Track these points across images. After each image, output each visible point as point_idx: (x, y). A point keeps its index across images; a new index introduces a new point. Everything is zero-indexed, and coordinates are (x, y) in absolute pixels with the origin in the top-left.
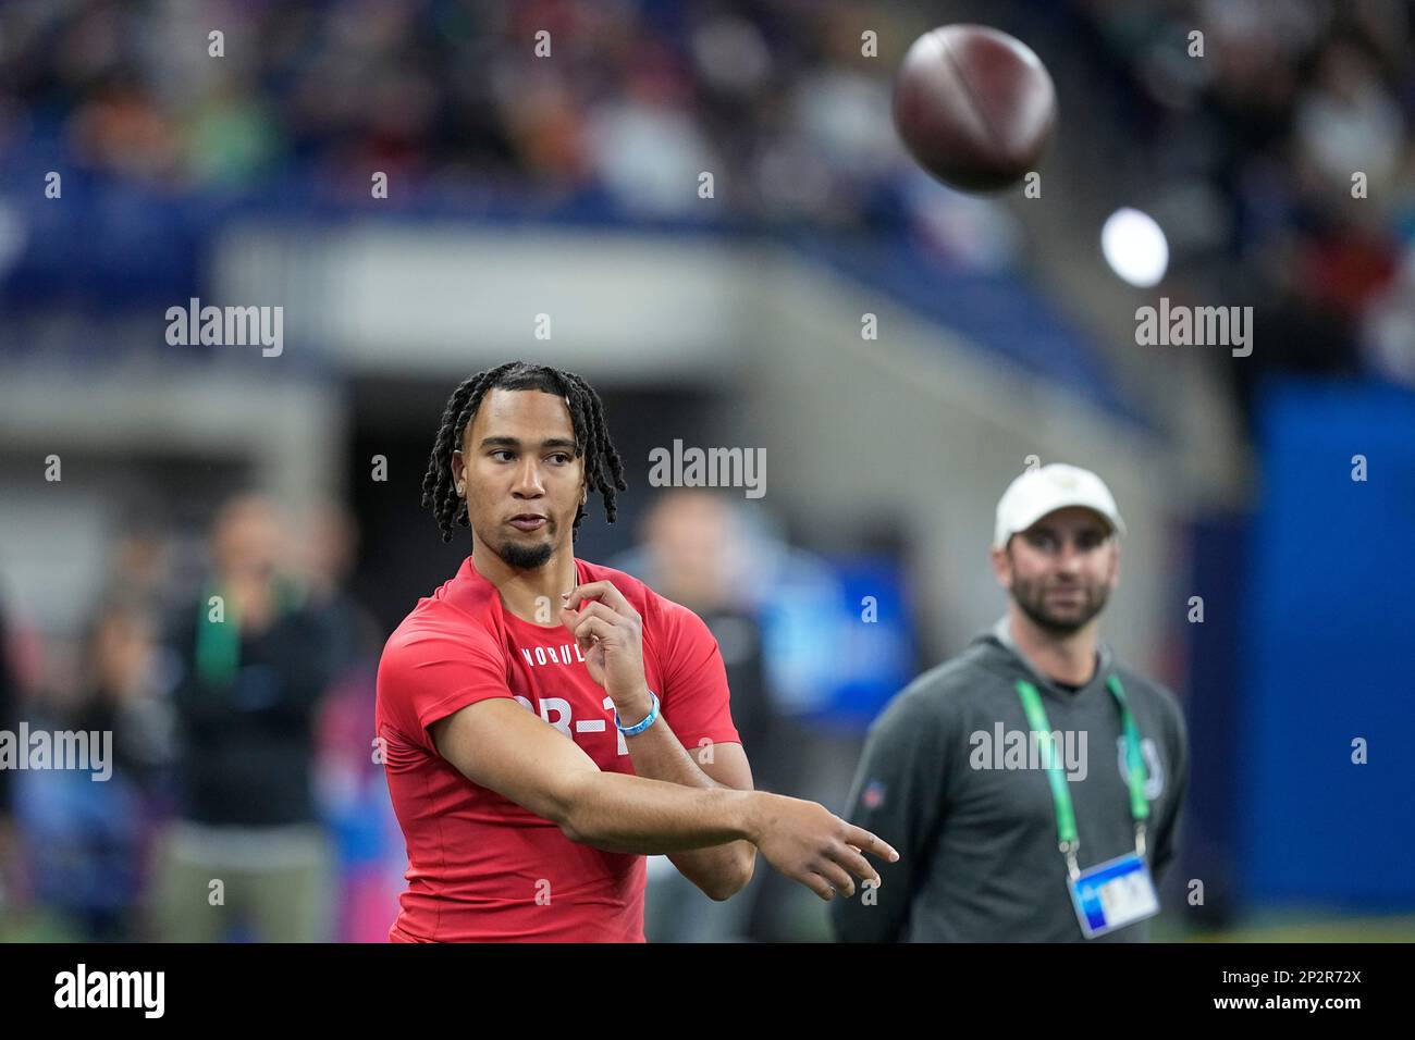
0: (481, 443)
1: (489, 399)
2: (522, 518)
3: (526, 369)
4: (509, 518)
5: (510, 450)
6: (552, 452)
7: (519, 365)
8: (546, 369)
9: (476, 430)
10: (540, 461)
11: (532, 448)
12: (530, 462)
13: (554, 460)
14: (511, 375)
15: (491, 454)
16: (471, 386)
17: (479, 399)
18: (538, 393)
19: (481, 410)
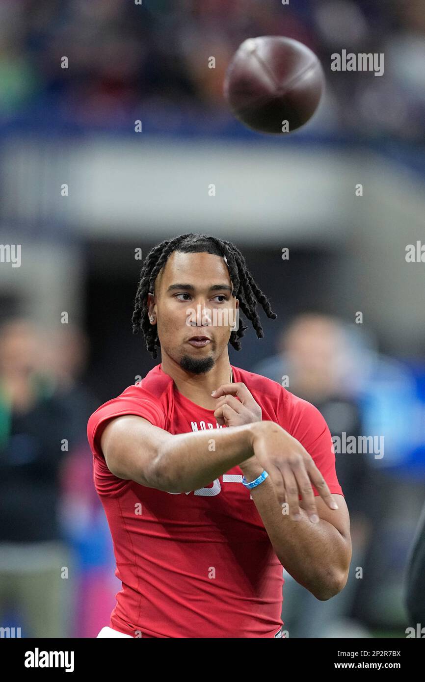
0: (168, 289)
1: (173, 259)
2: (195, 339)
3: (197, 238)
4: (188, 339)
5: (188, 293)
6: (216, 295)
7: (191, 235)
8: (210, 238)
9: (164, 279)
10: (208, 300)
11: (202, 292)
12: (201, 300)
13: (217, 299)
14: (186, 242)
15: (175, 295)
16: (159, 251)
17: (165, 259)
18: (206, 255)
19: (167, 266)
